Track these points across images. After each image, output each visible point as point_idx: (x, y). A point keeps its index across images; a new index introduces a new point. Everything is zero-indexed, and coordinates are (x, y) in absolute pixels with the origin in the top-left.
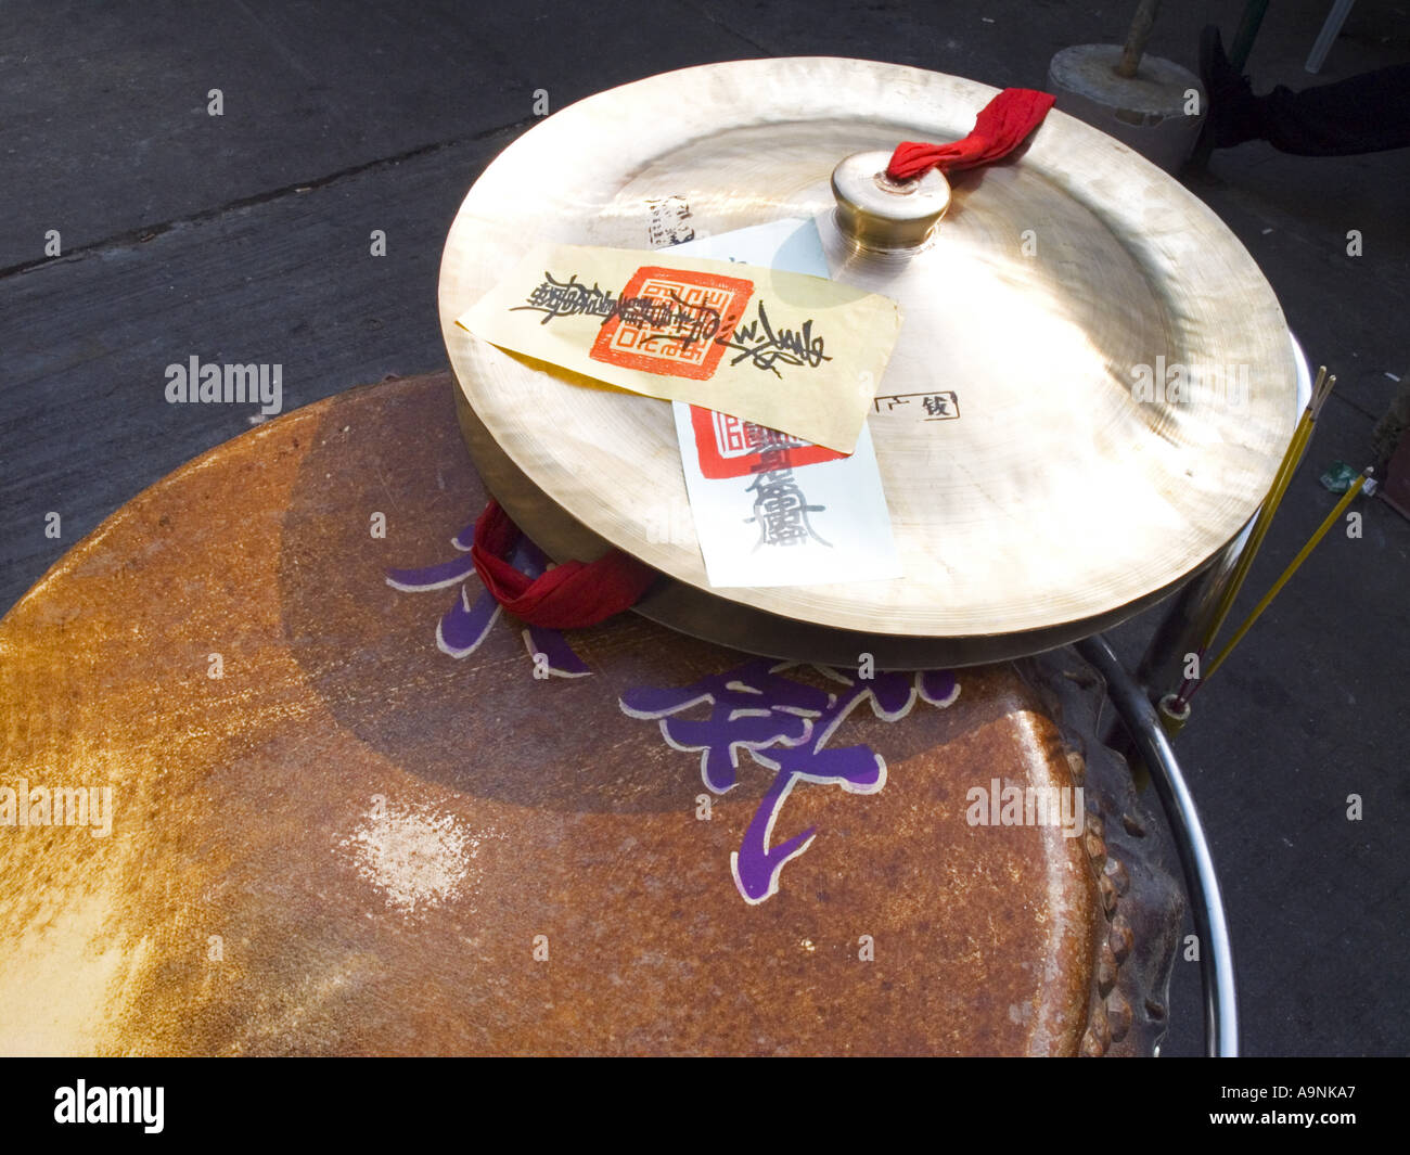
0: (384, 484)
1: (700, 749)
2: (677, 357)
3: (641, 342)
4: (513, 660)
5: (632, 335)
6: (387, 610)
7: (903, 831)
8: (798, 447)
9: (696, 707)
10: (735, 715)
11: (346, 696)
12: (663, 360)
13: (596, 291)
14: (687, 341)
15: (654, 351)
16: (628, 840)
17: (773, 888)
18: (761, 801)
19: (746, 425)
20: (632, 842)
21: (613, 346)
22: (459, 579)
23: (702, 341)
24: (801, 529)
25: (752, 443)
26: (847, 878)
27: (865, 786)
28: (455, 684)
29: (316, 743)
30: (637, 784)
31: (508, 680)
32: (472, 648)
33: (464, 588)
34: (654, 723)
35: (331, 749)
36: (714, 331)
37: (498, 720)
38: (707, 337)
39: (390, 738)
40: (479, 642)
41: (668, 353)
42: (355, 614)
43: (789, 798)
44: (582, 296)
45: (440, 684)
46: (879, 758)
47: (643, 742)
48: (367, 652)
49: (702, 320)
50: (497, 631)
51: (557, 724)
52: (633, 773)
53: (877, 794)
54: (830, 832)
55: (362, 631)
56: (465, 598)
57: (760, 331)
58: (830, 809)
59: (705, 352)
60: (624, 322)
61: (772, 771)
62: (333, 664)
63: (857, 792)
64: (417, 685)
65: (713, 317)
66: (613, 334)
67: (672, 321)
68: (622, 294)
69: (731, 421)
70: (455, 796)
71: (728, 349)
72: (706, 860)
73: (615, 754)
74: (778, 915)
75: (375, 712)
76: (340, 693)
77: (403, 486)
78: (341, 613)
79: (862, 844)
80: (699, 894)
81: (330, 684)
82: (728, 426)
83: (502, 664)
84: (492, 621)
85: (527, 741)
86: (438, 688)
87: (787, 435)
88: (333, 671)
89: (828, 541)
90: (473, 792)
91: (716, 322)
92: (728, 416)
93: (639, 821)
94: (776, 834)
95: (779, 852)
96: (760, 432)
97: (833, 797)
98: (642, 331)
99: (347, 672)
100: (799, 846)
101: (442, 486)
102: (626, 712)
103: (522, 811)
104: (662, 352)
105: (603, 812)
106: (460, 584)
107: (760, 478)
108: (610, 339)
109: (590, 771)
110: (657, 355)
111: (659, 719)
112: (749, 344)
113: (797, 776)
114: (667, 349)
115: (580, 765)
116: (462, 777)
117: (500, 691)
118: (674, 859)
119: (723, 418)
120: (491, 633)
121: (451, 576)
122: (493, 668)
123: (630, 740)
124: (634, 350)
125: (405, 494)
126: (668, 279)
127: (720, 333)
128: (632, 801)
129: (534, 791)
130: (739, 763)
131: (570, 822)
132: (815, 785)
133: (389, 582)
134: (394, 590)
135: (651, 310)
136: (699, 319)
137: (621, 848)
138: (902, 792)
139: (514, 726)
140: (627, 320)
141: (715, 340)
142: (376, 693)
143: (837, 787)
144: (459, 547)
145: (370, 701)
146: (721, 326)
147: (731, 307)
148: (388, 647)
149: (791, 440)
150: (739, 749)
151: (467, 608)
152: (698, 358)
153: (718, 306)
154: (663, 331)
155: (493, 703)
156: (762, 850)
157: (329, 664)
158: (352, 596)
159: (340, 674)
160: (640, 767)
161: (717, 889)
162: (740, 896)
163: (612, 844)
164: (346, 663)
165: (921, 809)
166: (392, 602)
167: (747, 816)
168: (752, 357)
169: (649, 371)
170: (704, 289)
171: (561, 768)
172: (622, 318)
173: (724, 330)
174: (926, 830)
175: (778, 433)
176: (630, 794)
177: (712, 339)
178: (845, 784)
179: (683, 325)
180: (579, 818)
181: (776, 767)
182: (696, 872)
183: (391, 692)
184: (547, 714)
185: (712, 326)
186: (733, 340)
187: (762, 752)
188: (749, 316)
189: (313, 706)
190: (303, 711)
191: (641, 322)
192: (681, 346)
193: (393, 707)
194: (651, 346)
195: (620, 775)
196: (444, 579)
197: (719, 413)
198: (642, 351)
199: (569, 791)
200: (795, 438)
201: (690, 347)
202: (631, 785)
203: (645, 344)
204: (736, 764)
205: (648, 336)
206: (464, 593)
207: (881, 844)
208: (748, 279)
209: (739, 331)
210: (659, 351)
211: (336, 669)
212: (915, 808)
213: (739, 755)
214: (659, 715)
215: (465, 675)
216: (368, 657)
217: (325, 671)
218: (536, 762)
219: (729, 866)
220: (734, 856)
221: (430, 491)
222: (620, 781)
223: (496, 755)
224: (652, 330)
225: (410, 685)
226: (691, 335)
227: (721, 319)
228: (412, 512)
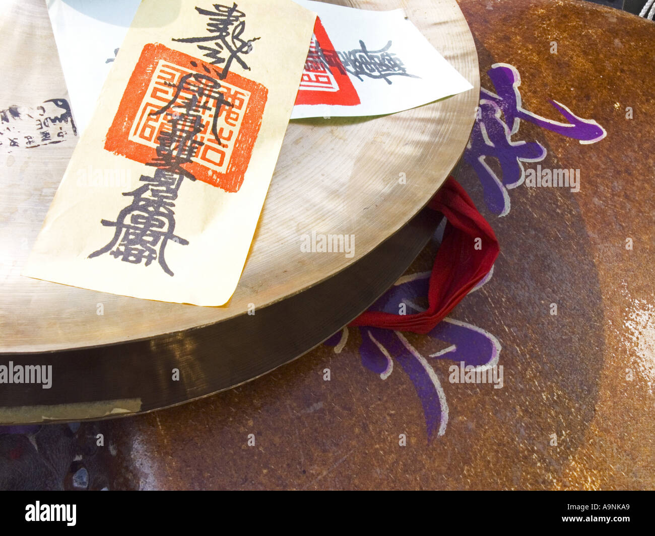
0: (325, 473)
1: (520, 164)
2: (242, 113)
3: (220, 143)
4: (489, 299)
5: (209, 151)
6: (472, 425)
7: (535, 58)
8: (318, 43)
9: (491, 167)
10: (489, 143)
11: (563, 441)
12: (242, 124)
13: (137, 194)
14: (221, 102)
15: (231, 133)
16: (596, 203)
17: (593, 122)
18: (543, 128)
19: (307, 69)
20: (596, 200)
21: (223, 170)
22: (424, 362)
23: (221, 90)
24: (382, 55)
25: (322, 69)
26: (572, 86)
27: (514, 74)
28: (525, 344)
29: (612, 456)
30: (557, 200)
31: (508, 299)
32: (489, 335)
33: (433, 356)
34: (511, 192)
35: (613, 439)
36: (209, 79)
37: (543, 302)
38: (217, 85)
39: (585, 388)
40: (481, 331)
41: (236, 120)
42: (483, 458)
43: (535, 113)
44: (144, 209)
45: (528, 356)
46: (494, 66)
47: (527, 199)
48: (518, 432)
49: (196, 89)
50: (468, 317)
51: (532, 257)
52: (550, 203)
53: (517, 69)
54: (549, 93)
55: (499, 445)
56: (443, 352)
57: (211, 44)
58: (535, 92)
59: (234, 89)
60: (192, 159)
61: (521, 122)
62: (539, 464)
63: (519, 78)
64: (535, 376)
65: (192, 79)
66: (208, 169)
67: (196, 113)
68: (147, 164)
69: (306, 78)
70: (611, 323)
71: (231, 69)
72: (590, 157)
73: (542, 216)
74: (606, 119)
75: (569, 408)
76: (562, 448)
77: (324, 451)
78: (486, 473)
79: (550, 78)
80: (612, 161)
81: (557, 460)
82: (310, 80)
83: (496, 308)
84: (460, 323)
85: (551, 277)
86: (531, 357)
87: (311, 47)
88: (545, 461)
89: (386, 43)
90: (602, 311)
91: (197, 77)
92: (302, 80)
93: (581, 197)
94: (560, 120)
95: (570, 119)
96: (311, 62)
97: (527, 91)
98: (205, 142)
99: (541, 446)
100: (563, 109)
101: (320, 405)
102: (508, 212)
103: (603, 273)
104: (234, 125)
105: (584, 220)
106: (430, 360)
107: (349, 71)
108: (214, 172)
109: (559, 231)
110: (236, 130)
111: (507, 189)
112: (225, 54)
113: (519, 108)
114: (230, 121)
115: (557, 238)
116: (596, 321)
117: (519, 305)
118: (598, 176)
119: (303, 83)
120: (470, 322)
121: (423, 370)
122: (501, 314)
123: (528, 207)
124: (229, 152)
125: (337, 445)
126: (132, 118)
127: (213, 75)
128: (569, 202)
129: (586, 267)
130: (522, 140)
131: (598, 241)
132: (522, 100)
133: (442, 432)
134: (449, 425)
135: (178, 133)
136: (193, 91)
137: (603, 207)
138: (511, 57)
139: (544, 289)
140: (190, 155)
141: (221, 79)
142: (553, 412)
143: (519, 88)
144: (390, 370)
145: (561, 416)
146: (203, 73)
147: (179, 64)
148: (508, 414)
149: (314, 45)
150: (512, 141)
151: (452, 348)
152: (243, 94)
153: (178, 75)
154: (208, 123)
155: (530, 308)
156: (572, 127)
157: (540, 468)
158: (466, 468)
159: (546, 453)
160: (545, 199)
161: (605, 151)
162: (604, 139)
163: (603, 213)
164: (533, 451)
165: (520, 49)
166: (462, 423)
167: (555, 136)
168: (239, 54)
169: (254, 138)
170: (152, 85)
171: (564, 251)
172: (188, 160)
173: (209, 72)
174: (531, 47)
175: (310, 52)
176: (565, 204)
177: (219, 81)
178: (517, 84)
179: (202, 104)
180: (592, 234)
181: (517, 120)
182: (600, 162)
183: (547, 398)
184: (527, 266)
185: (204, 81)
186: (222, 66)
187: (511, 128)
188: (192, 50)
189: (582, 471)
190: (589, 479)
191: (195, 142)
192: (227, 108)
193: (560, 392)
194: (225, 134)
195: (554, 211)
196: (427, 376)
197: (300, 85)
198: (231, 144)
199: (578, 244)
200: (311, 43)
201: (230, 100)
202: (559, 204)
203: (222, 141)
204: (524, 142)
205: (213, 137)
206: (438, 354)
207: (547, 69)
208: (142, 48)
209: (210, 60)
210: (231, 128)
211: (542, 459)
212: (520, 52)
213: (516, 141)
214: (504, 190)
215: (514, 337)
216: (522, 430)
217: (548, 470)
218: (565, 269)
219: (589, 145)
220: (582, 142)
221: (328, 417)
222: (558, 211)
223: (570, 299)
224: (205, 132)
225: (536, 383)
226: (214, 98)
227: (194, 72)
228: (357, 430)
